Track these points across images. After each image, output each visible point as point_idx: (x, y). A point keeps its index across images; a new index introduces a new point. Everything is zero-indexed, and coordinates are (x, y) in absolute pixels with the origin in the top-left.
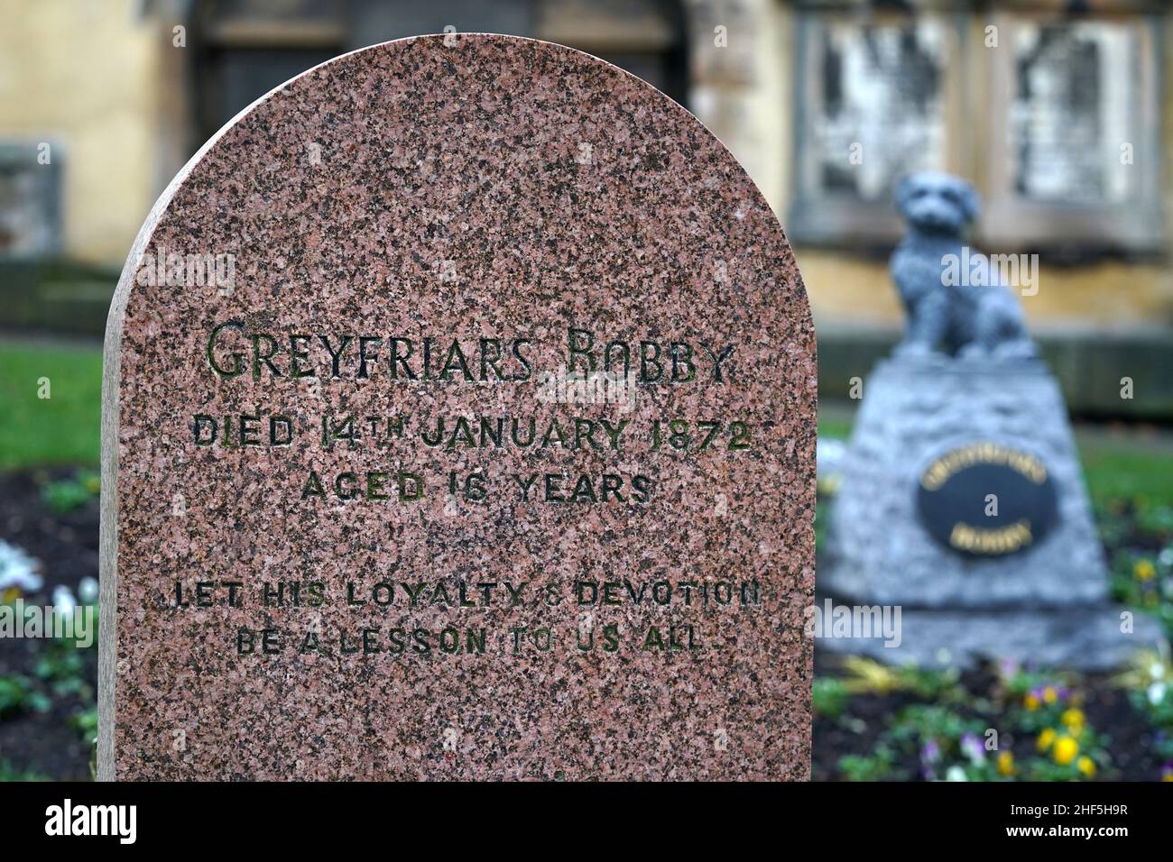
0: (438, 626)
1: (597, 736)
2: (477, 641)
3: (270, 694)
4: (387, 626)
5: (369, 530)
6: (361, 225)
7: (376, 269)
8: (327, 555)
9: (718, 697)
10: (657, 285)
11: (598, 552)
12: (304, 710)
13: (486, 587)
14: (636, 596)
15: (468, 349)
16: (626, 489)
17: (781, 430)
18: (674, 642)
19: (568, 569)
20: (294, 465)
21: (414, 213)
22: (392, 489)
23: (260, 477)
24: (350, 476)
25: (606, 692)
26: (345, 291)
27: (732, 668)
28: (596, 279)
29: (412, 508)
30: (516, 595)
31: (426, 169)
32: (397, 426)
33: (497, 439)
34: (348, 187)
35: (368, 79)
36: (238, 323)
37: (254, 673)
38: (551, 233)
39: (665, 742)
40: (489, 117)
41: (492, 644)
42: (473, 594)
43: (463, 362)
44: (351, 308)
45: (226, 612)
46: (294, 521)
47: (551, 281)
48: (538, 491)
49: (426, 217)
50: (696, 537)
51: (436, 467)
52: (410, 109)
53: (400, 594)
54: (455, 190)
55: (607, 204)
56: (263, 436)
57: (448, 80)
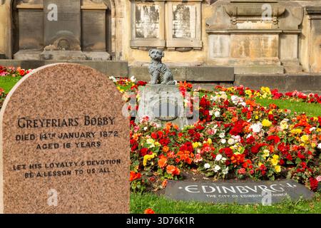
0: (62, 171)
1: (91, 189)
2: (69, 173)
3: (32, 184)
4: (53, 171)
5: (49, 155)
6: (46, 99)
7: (49, 107)
8: (41, 159)
9: (113, 180)
10: (101, 108)
11: (91, 156)
12: (38, 187)
13: (71, 163)
14: (98, 164)
15: (67, 121)
16: (96, 144)
17: (123, 132)
18: (105, 171)
19: (85, 159)
20: (35, 143)
21: (56, 97)
22: (53, 146)
23: (29, 145)
24: (45, 145)
25: (93, 181)
26: (44, 111)
27: (115, 175)
28: (89, 107)
29: (57, 150)
30: (76, 164)
31: (58, 88)
32: (54, 135)
33: (72, 137)
34: (44, 92)
35: (47, 72)
36: (24, 118)
37: (29, 181)
38: (81, 99)
39: (104, 188)
40: (70, 79)
41: (72, 173)
42: (68, 165)
43: (66, 124)
44: (45, 114)
45: (23, 170)
46: (35, 153)
47: (82, 108)
48: (80, 145)
49: (58, 97)
50: (109, 152)
51: (61, 142)
52: (55, 77)
53: (55, 165)
54: (63, 92)
55: (92, 93)
56: (29, 138)
57: (62, 72)
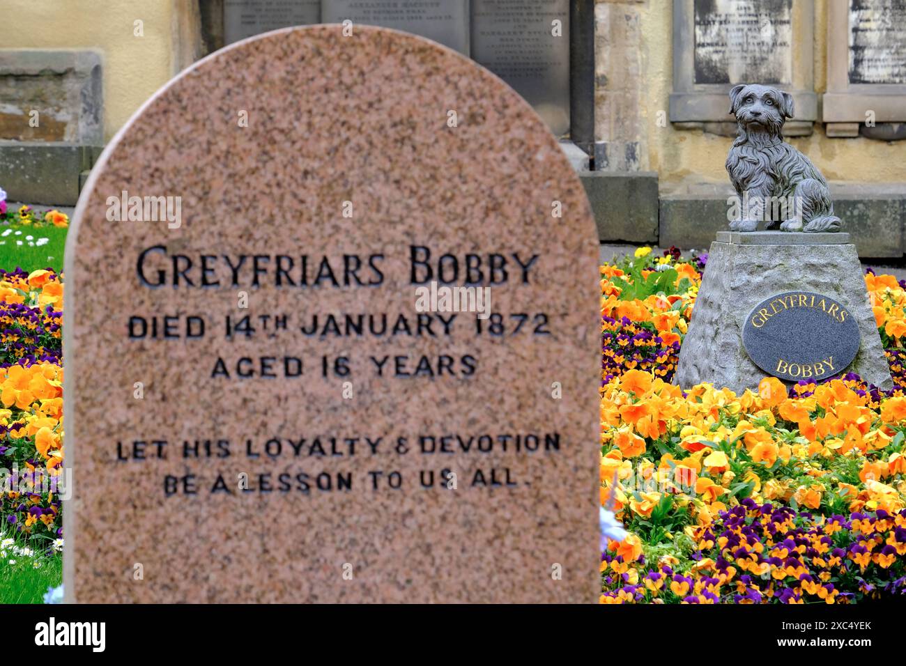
0: (315, 471)
1: (438, 552)
2: (345, 482)
3: (189, 524)
4: (276, 472)
5: (261, 402)
6: (253, 171)
7: (264, 205)
8: (231, 419)
9: (529, 521)
10: (478, 212)
11: (436, 414)
12: (216, 536)
13: (352, 443)
14: (466, 448)
15: (336, 264)
16: (458, 367)
17: (573, 319)
18: (494, 481)
19: (413, 429)
20: (205, 352)
21: (292, 161)
22: (279, 369)
23: (180, 362)
24: (249, 360)
25: (444, 518)
26: (242, 221)
27: (539, 499)
28: (431, 207)
29: (294, 383)
30: (374, 447)
31: (301, 128)
32: (282, 321)
33: (359, 330)
34: (242, 143)
35: (256, 61)
36: (162, 247)
37: (178, 509)
38: (396, 174)
39: (489, 555)
40: (349, 88)
41: (356, 483)
42: (342, 447)
43: (331, 275)
44: (247, 235)
45: (155, 463)
46: (206, 395)
47: (397, 210)
48: (389, 368)
49: (303, 164)
50: (510, 401)
51: (311, 352)
52: (289, 83)
53: (287, 448)
54: (324, 144)
55: (440, 151)
56: (182, 330)
57: (317, 61)
